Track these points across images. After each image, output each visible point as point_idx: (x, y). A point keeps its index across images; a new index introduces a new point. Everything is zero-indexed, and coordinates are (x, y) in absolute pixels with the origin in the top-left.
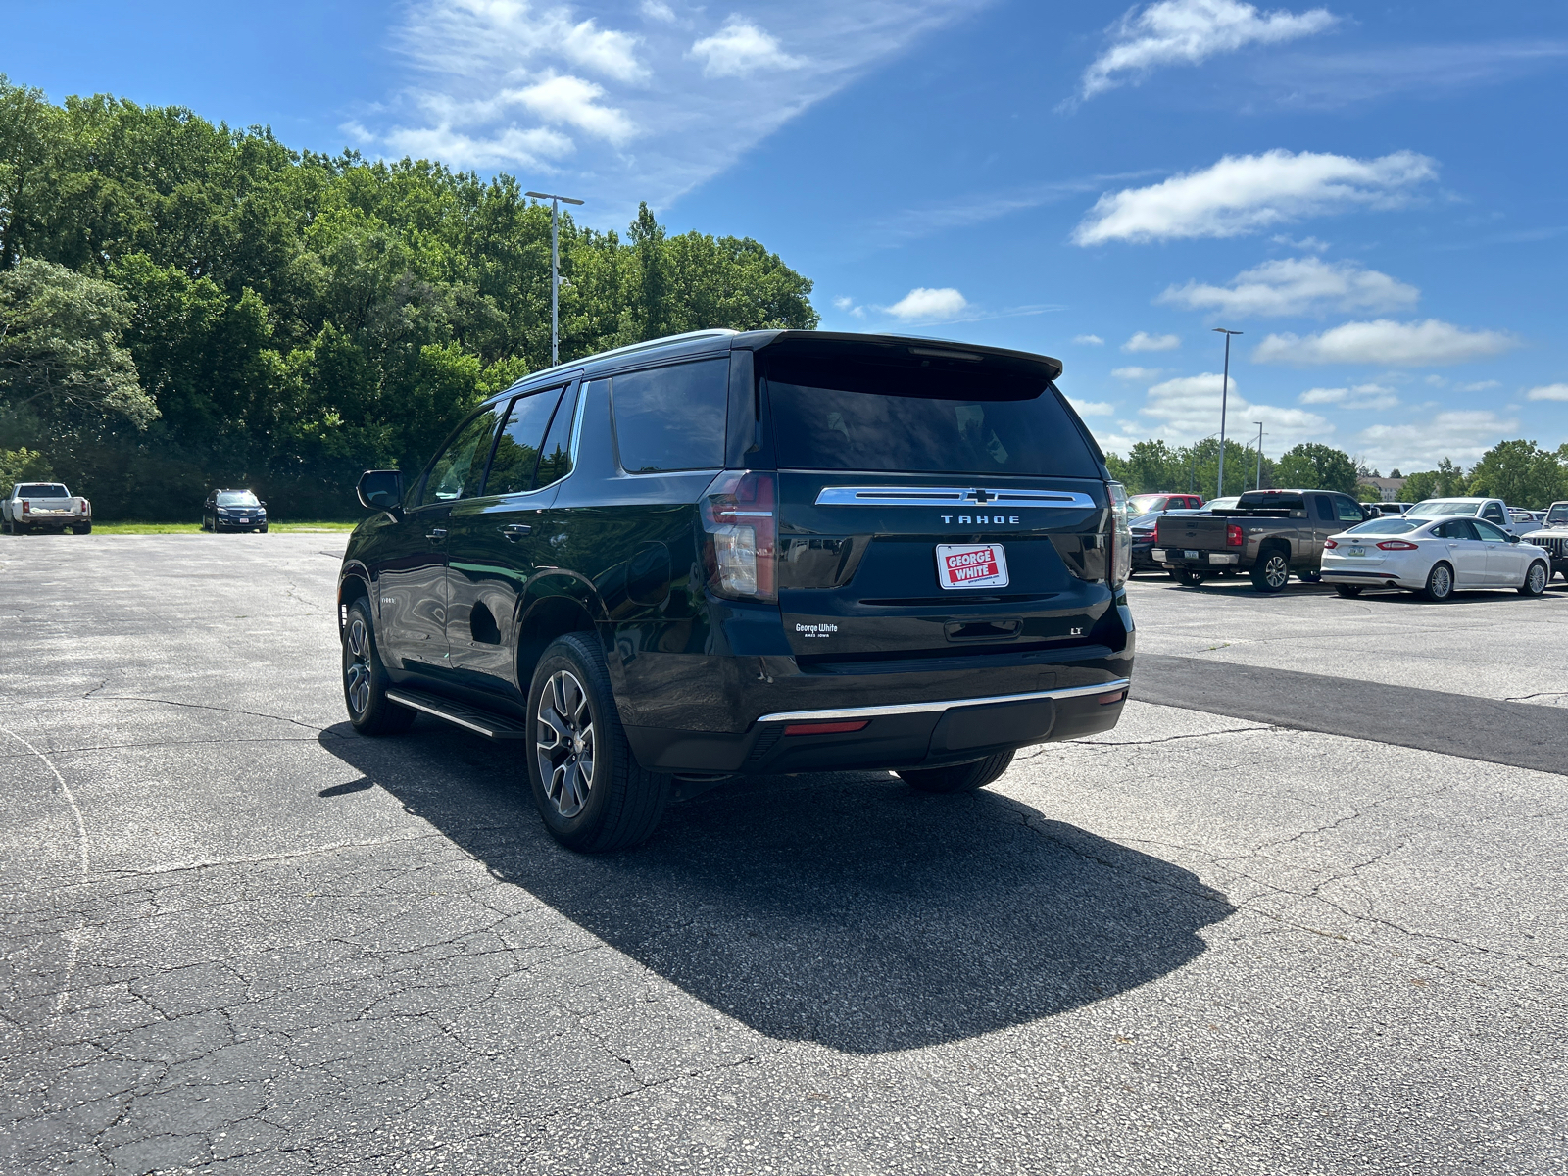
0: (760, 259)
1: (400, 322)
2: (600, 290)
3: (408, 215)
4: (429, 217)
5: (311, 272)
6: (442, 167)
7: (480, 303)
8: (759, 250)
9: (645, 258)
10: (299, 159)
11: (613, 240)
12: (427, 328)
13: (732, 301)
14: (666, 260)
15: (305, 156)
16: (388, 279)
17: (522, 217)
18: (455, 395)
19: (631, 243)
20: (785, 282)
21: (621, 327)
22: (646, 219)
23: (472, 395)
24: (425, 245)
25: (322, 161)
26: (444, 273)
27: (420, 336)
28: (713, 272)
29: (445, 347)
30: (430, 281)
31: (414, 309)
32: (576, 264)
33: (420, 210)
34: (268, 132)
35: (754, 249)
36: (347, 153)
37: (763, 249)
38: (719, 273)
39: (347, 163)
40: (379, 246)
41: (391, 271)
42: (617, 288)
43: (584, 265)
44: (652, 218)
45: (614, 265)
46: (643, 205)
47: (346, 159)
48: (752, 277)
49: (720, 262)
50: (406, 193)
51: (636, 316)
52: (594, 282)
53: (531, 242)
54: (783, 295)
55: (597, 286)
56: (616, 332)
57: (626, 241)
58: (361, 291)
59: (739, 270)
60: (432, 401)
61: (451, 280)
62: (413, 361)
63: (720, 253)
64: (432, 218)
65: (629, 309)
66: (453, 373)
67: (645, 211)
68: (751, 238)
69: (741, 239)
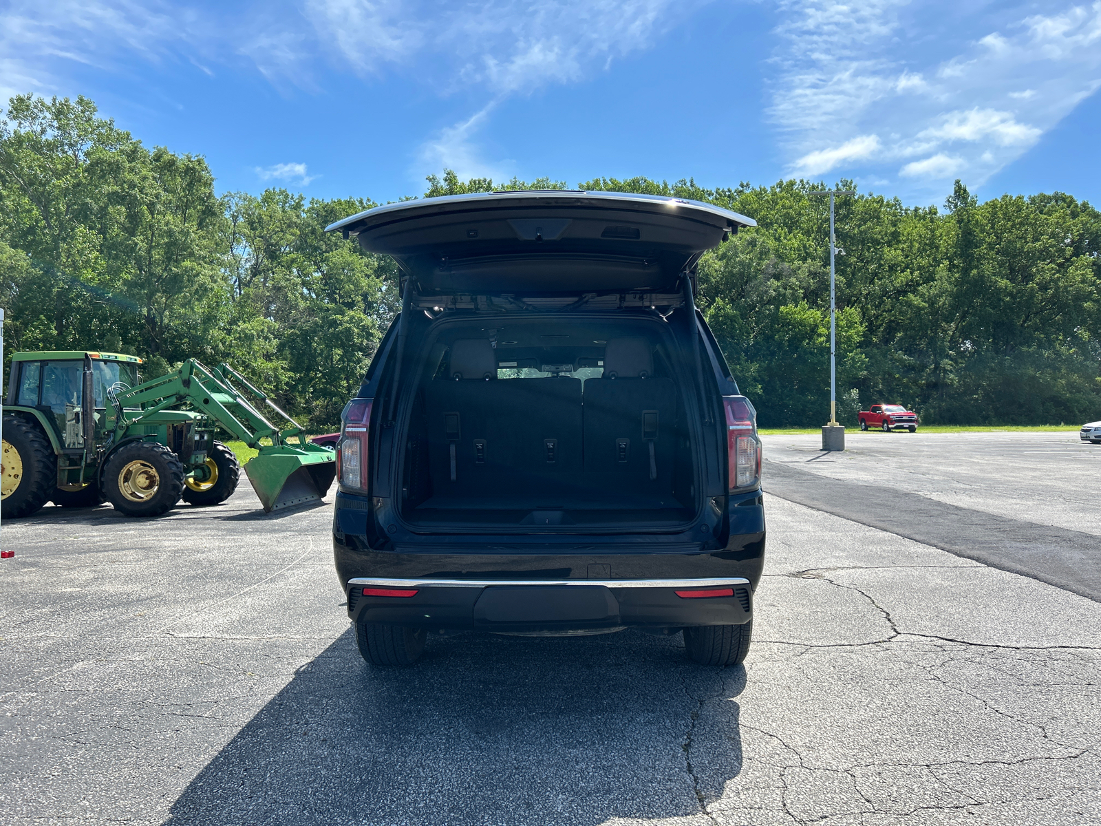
0: (1069, 207)
1: (766, 292)
2: (921, 251)
3: (778, 219)
4: (792, 218)
5: (709, 266)
6: (805, 182)
7: (823, 273)
8: (1068, 200)
9: (960, 222)
10: (713, 195)
11: (933, 212)
12: (785, 294)
13: (1037, 244)
14: (977, 221)
15: (717, 192)
16: (759, 264)
17: (858, 208)
18: (804, 339)
19: (948, 212)
20: (1095, 222)
21: (937, 277)
22: (960, 192)
23: (815, 336)
24: (785, 238)
25: (727, 193)
26: (800, 255)
27: (780, 300)
28: (1022, 224)
29: (796, 306)
30: (789, 262)
31: (776, 283)
32: (903, 235)
33: (785, 215)
34: (692, 182)
35: (1064, 200)
36: (742, 186)
37: (1071, 197)
38: (1027, 224)
39: (741, 191)
40: (753, 243)
41: (760, 259)
42: (937, 248)
43: (909, 234)
44: (965, 191)
45: (933, 231)
46: (958, 182)
47: (741, 189)
48: (1057, 223)
49: (1028, 215)
50: (777, 204)
51: (951, 267)
52: (917, 245)
53: (865, 223)
54: (1092, 233)
55: (919, 248)
56: (933, 280)
57: (942, 212)
58: (741, 274)
59: (1045, 219)
60: (787, 344)
61: (804, 260)
62: (775, 317)
63: (1027, 208)
64: (794, 218)
65: (946, 262)
66: (801, 323)
67: (960, 187)
68: (1060, 192)
69: (1050, 193)
